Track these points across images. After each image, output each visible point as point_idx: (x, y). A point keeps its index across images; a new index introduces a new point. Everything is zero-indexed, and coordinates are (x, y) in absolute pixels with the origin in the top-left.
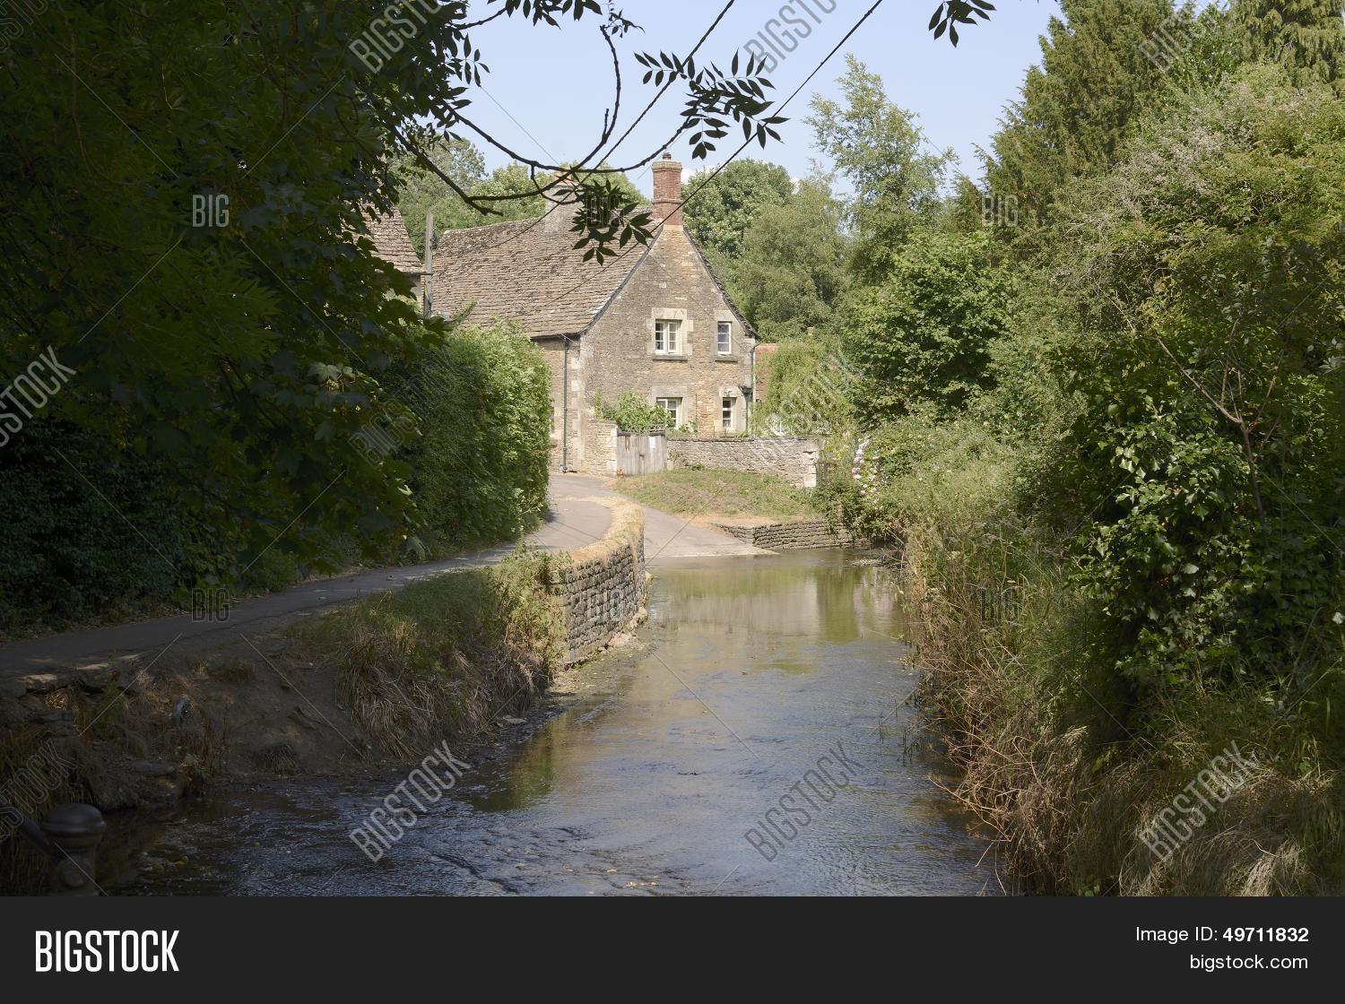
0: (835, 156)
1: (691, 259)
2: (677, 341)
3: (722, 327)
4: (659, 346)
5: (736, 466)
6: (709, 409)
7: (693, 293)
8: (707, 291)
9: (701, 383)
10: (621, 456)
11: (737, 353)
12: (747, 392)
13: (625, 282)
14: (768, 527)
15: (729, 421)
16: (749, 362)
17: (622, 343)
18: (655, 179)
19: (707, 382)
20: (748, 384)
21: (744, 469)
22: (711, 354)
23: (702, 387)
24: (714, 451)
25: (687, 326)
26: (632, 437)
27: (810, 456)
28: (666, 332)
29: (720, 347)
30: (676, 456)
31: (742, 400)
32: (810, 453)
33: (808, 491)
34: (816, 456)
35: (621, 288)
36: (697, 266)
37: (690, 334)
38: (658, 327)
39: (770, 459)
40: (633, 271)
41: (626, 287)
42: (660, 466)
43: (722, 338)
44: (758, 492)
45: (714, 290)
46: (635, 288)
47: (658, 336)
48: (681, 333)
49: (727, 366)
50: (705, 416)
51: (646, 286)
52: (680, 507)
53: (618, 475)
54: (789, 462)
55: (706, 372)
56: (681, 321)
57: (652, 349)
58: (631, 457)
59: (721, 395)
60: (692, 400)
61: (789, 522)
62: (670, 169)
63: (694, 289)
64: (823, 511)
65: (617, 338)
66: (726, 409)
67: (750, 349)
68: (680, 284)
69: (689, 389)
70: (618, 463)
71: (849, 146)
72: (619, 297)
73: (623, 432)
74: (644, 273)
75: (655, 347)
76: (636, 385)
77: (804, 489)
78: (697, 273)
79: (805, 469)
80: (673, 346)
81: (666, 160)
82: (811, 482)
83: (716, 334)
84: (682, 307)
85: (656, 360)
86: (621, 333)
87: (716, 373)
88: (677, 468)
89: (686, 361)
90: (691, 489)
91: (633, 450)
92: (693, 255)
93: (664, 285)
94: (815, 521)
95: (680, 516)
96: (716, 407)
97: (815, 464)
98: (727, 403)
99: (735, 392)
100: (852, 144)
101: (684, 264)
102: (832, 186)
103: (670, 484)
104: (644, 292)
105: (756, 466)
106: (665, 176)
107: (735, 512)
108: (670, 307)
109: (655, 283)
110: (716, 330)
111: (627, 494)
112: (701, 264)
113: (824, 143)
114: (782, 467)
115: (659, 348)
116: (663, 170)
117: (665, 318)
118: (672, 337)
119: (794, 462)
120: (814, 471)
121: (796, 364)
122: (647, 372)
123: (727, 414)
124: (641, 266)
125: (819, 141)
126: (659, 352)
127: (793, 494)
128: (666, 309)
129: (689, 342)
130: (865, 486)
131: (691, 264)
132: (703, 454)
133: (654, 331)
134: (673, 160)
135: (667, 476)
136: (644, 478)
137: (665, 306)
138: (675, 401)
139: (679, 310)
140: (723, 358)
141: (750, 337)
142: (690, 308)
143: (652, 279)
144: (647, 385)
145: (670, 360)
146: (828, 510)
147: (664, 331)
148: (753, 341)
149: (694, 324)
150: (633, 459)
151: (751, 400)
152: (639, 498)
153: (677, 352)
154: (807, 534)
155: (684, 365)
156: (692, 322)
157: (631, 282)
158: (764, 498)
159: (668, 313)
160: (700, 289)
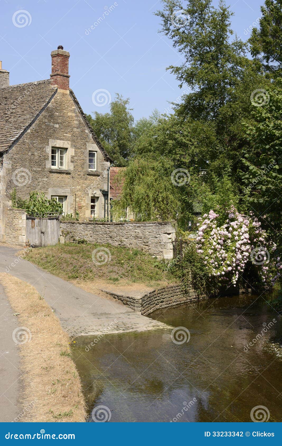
0: (174, 39)
1: (74, 111)
2: (64, 160)
3: (91, 154)
4: (53, 164)
5: (110, 241)
6: (83, 204)
7: (74, 132)
8: (83, 131)
9: (78, 187)
10: (29, 233)
11: (100, 170)
12: (105, 194)
13: (33, 122)
14: (148, 295)
15: (94, 211)
16: (107, 176)
17: (30, 160)
18: (53, 61)
19: (82, 187)
20: (105, 188)
21: (116, 244)
22: (85, 170)
23: (79, 190)
24: (94, 231)
25: (71, 152)
26: (37, 221)
27: (169, 236)
28: (58, 155)
29: (90, 166)
30: (66, 234)
31: (102, 199)
32: (169, 234)
33: (166, 262)
34: (173, 236)
35: (30, 125)
36: (77, 116)
37: (72, 157)
38: (53, 152)
39: (137, 237)
40: (38, 115)
41: (34, 125)
42: (55, 241)
43: (91, 161)
44: (131, 263)
45: (87, 131)
46: (39, 126)
47: (53, 157)
48: (67, 156)
49: (94, 177)
50: (80, 208)
51: (46, 125)
52: (74, 274)
53: (27, 245)
54: (151, 240)
55: (82, 181)
56: (67, 149)
57: (48, 164)
58: (35, 233)
59: (90, 195)
60: (73, 198)
61: (159, 288)
62: (62, 55)
63: (75, 130)
64: (180, 277)
65: (27, 157)
66: (93, 204)
67: (107, 168)
68: (66, 125)
69: (72, 191)
70: (27, 238)
71: (184, 32)
72: (29, 131)
73: (31, 217)
74: (45, 117)
75: (50, 163)
76: (39, 187)
77: (163, 260)
78: (77, 120)
79: (164, 246)
80: (61, 164)
81: (60, 50)
82: (169, 255)
83: (88, 159)
84: (67, 140)
85: (51, 172)
86: (30, 154)
87: (87, 182)
88: (67, 242)
89: (69, 174)
90: (82, 260)
91: (37, 229)
92: (74, 109)
93: (57, 126)
94: (175, 285)
95: (75, 282)
96: (87, 202)
97: (172, 242)
98: (94, 200)
99: (98, 193)
100: (186, 32)
101: (70, 114)
102: (127, 106)
103: (64, 255)
104: (45, 129)
105: (126, 242)
106: (59, 59)
107: (117, 280)
108: (61, 139)
109: (52, 124)
110: (88, 155)
111: (33, 262)
112: (80, 115)
113: (168, 29)
114: (146, 244)
115: (53, 165)
116: (58, 55)
117: (57, 146)
118: (62, 158)
119: (156, 240)
120: (171, 247)
121: (143, 175)
122: (45, 179)
123: (93, 207)
124: (44, 113)
125: (165, 28)
126: (53, 167)
127: (156, 264)
128: (58, 141)
129: (72, 162)
130: (207, 258)
131: (74, 115)
132: (86, 232)
133: (50, 154)
134: (64, 50)
135: (62, 248)
136: (45, 249)
137: (57, 138)
138: (63, 198)
139: (66, 142)
140: (91, 173)
141: (107, 161)
142: (73, 141)
143: (50, 121)
144: (45, 188)
145: (60, 172)
146: (183, 276)
147: (57, 155)
148: (108, 163)
149: (75, 151)
150: (37, 234)
151: (107, 199)
152: (42, 265)
153: (65, 168)
154: (170, 295)
155: (68, 176)
156: (74, 150)
157: (37, 122)
158: (136, 268)
159: (59, 143)
160: (79, 130)
